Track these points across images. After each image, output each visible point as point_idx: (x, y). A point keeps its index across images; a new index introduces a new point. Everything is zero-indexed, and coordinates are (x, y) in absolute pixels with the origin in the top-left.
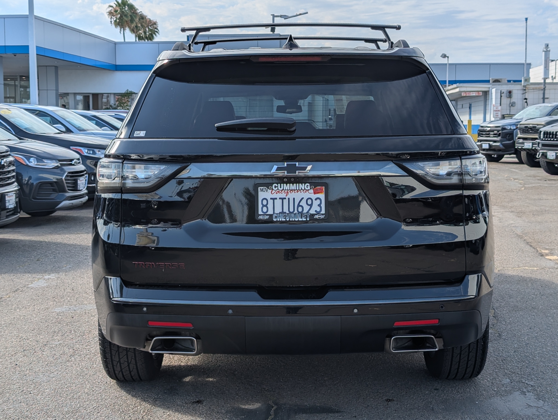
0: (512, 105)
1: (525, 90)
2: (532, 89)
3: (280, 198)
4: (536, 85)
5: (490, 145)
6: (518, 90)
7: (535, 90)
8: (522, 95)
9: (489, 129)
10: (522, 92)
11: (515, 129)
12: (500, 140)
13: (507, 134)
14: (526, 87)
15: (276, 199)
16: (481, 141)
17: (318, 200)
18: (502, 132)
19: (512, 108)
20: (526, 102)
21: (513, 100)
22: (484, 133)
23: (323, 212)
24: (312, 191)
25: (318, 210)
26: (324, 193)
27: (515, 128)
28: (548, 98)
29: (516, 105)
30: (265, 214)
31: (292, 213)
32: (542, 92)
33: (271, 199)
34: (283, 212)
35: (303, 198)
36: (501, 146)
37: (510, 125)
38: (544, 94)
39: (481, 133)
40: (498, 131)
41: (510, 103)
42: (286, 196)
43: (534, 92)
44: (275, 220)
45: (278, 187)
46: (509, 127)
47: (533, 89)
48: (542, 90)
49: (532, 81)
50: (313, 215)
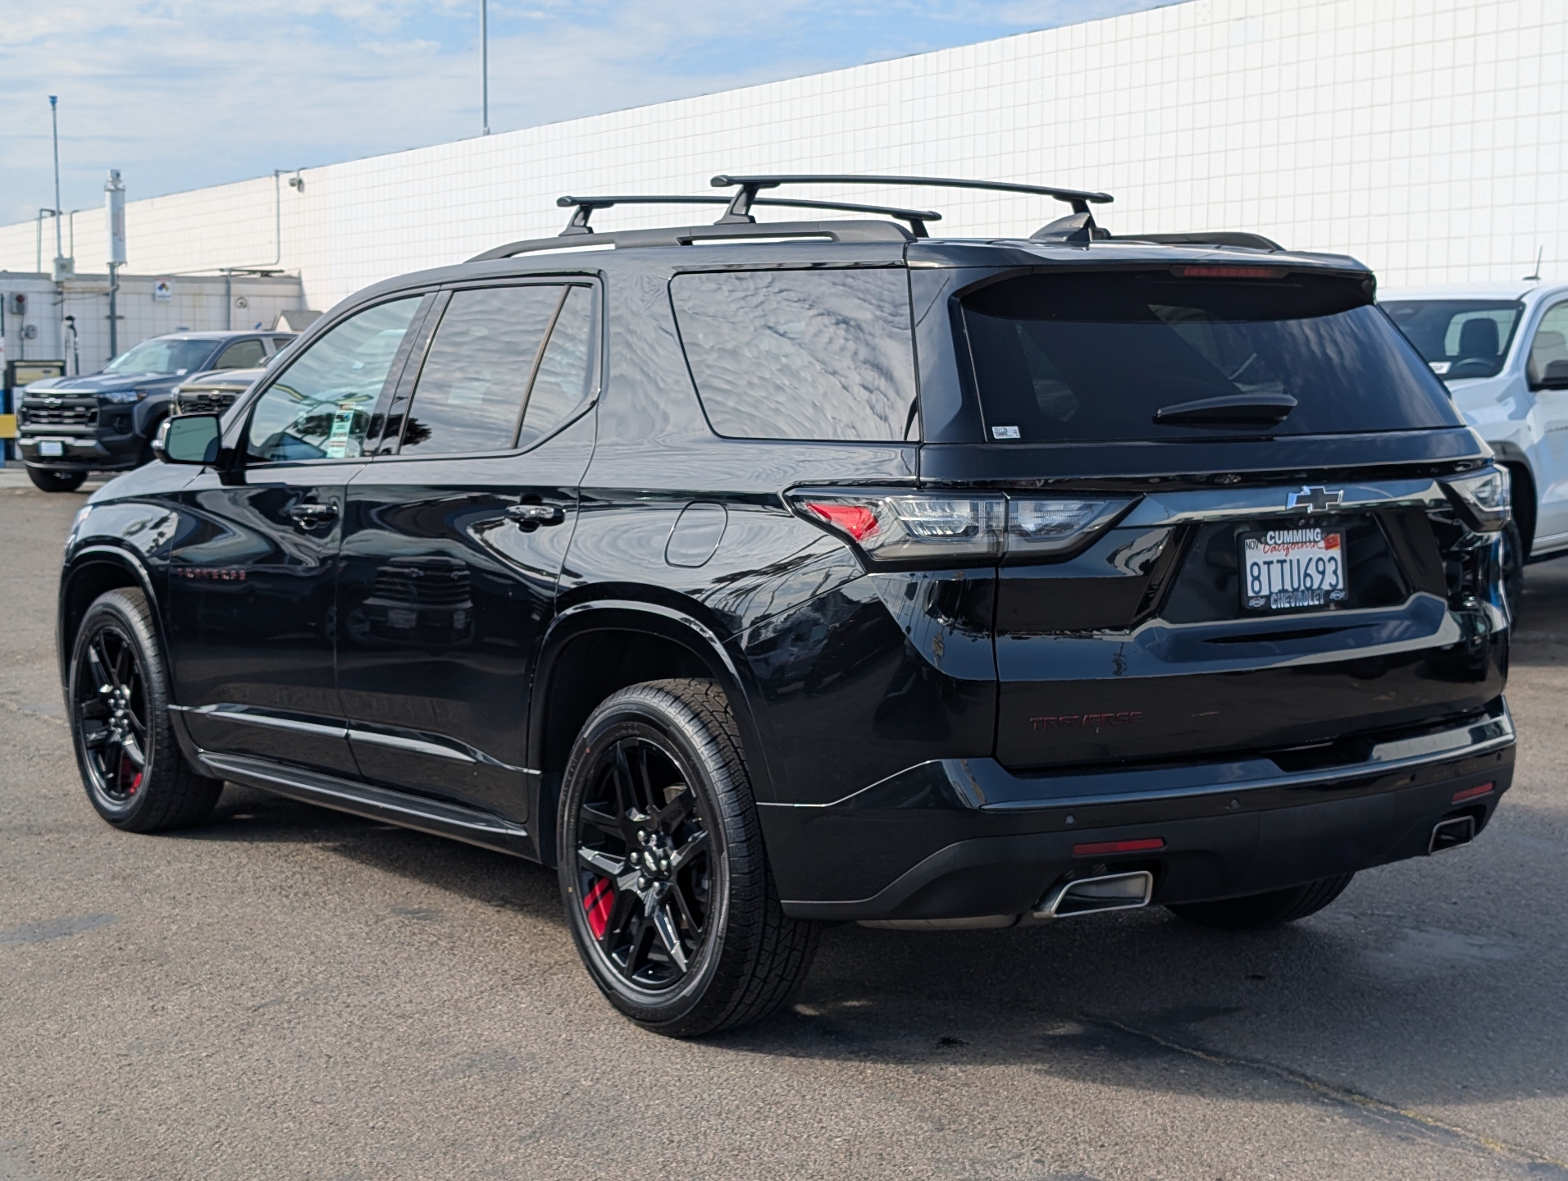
0: (27, 335)
1: (61, 293)
2: (79, 293)
3: (1278, 561)
4: (88, 280)
5: (65, 447)
6: (40, 292)
7: (86, 295)
8: (52, 307)
9: (59, 401)
10: (51, 299)
11: (134, 403)
12: (96, 432)
13: (113, 416)
14: (63, 287)
15: (1272, 562)
16: (33, 435)
17: (1333, 562)
18: (102, 412)
19: (27, 342)
20: (72, 327)
21: (29, 320)
22: (43, 413)
23: (1341, 586)
24: (1322, 544)
25: (1334, 583)
26: (1339, 547)
27: (135, 399)
28: (121, 318)
29: (39, 335)
30: (1257, 595)
31: (1297, 590)
32: (108, 300)
33: (1265, 563)
34: (1283, 591)
35: (1310, 560)
36: (101, 450)
37: (118, 391)
38: (112, 306)
39: (32, 412)
40: (88, 408)
41: (22, 329)
42: (1286, 555)
43: (83, 299)
44: (1274, 607)
45: (1274, 538)
46: (117, 398)
47: (83, 293)
48: (107, 294)
49: (78, 269)
50: (1328, 593)
